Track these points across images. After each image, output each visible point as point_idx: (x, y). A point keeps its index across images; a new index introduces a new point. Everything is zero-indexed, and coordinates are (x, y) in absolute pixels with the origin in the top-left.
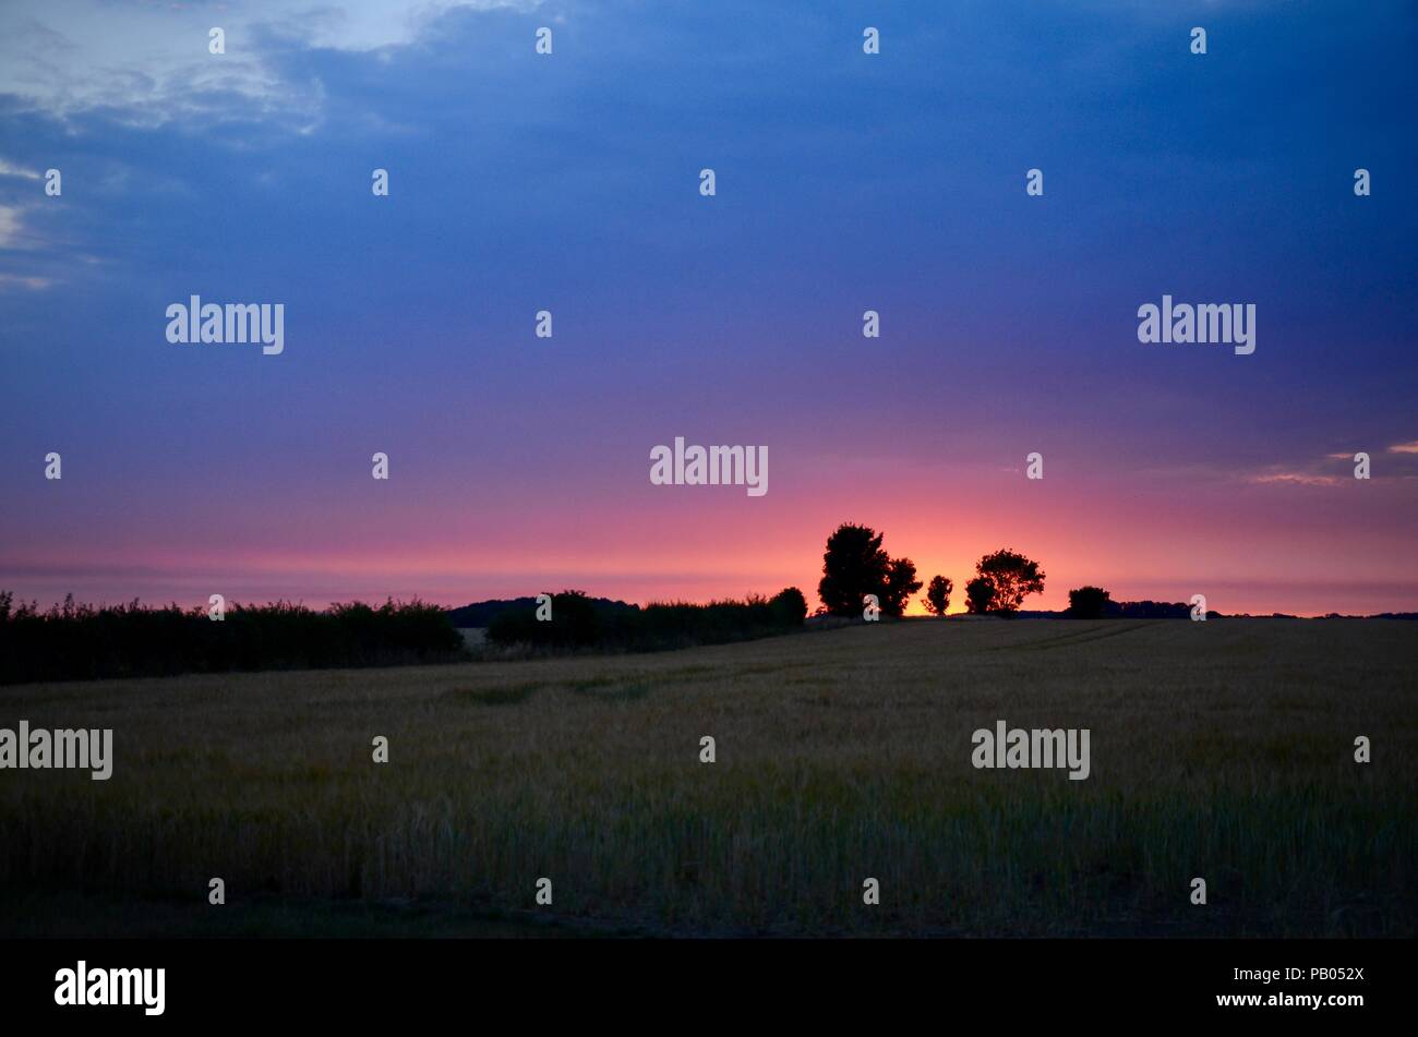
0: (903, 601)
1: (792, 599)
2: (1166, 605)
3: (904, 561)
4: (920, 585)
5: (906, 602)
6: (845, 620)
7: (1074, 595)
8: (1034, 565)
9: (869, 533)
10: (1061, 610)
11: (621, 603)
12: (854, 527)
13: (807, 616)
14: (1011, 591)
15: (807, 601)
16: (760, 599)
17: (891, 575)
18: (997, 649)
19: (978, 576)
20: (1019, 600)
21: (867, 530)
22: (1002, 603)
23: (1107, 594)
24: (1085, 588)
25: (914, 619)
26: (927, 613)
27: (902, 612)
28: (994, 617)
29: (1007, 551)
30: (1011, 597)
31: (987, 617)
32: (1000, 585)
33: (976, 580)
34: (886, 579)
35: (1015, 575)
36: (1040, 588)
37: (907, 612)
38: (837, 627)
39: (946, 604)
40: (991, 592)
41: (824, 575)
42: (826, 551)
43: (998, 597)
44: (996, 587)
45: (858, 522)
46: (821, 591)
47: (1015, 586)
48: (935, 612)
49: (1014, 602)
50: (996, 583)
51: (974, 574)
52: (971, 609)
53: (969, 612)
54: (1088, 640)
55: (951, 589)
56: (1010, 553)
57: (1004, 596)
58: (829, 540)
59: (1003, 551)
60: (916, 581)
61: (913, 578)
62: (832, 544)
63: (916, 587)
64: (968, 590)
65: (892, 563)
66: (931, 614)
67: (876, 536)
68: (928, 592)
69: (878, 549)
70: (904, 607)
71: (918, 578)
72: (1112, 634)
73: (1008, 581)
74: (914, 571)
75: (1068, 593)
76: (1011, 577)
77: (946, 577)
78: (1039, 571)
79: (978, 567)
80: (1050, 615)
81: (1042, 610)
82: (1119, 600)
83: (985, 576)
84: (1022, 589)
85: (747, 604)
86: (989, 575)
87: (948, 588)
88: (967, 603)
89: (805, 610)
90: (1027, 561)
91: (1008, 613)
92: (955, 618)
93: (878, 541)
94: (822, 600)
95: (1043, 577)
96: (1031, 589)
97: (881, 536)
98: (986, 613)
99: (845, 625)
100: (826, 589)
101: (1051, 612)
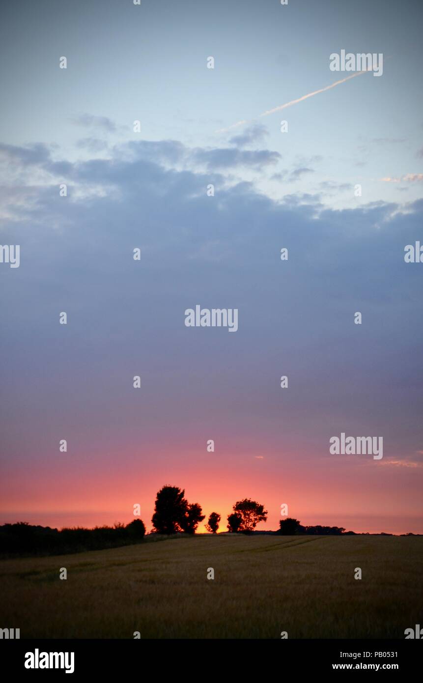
0: (195, 526)
1: (138, 525)
2: (328, 528)
3: (196, 505)
4: (203, 517)
5: (197, 526)
6: (165, 536)
7: (282, 522)
8: (262, 507)
9: (177, 490)
10: (276, 530)
11: (48, 528)
12: (170, 487)
13: (146, 534)
14: (250, 520)
15: (145, 526)
16: (121, 525)
17: (189, 512)
18: (242, 551)
19: (233, 512)
20: (254, 525)
21: (177, 488)
22: (246, 526)
23: (299, 522)
24: (287, 519)
25: (200, 535)
26: (207, 532)
27: (194, 532)
28: (242, 534)
29: (248, 499)
30: (251, 523)
31: (238, 534)
32: (245, 517)
33: (232, 515)
34: (187, 515)
35: (252, 512)
36: (265, 519)
37: (198, 531)
38: (161, 540)
39: (217, 527)
40: (240, 520)
41: (155, 512)
42: (156, 500)
43: (244, 523)
44: (243, 518)
45: (173, 485)
46: (153, 521)
47: (252, 517)
48: (211, 531)
49: (252, 527)
50: (243, 516)
51: (232, 512)
52: (230, 530)
53: (229, 532)
54: (289, 546)
55: (220, 520)
56: (249, 501)
57: (247, 523)
58: (158, 494)
59: (246, 499)
60: (202, 515)
61: (200, 514)
62: (160, 496)
63: (202, 518)
64: (228, 520)
65: (190, 506)
66: (210, 532)
67: (181, 491)
68: (208, 521)
69: (183, 499)
70: (195, 529)
71: (203, 513)
72: (301, 543)
73: (249, 515)
74: (201, 510)
75: (279, 521)
76: (250, 513)
77: (217, 513)
78: (264, 510)
79: (234, 508)
80: (270, 533)
81: (266, 530)
82: (305, 525)
83: (237, 512)
84: (256, 519)
85: (114, 528)
86: (239, 512)
87: (218, 519)
88: (228, 527)
89: (144, 530)
90: (258, 505)
91: (249, 532)
92: (223, 534)
93: (183, 494)
94: (154, 526)
95: (266, 513)
96: (260, 519)
97: (184, 492)
98: (237, 532)
99: (165, 539)
100: (156, 520)
101: (270, 531)
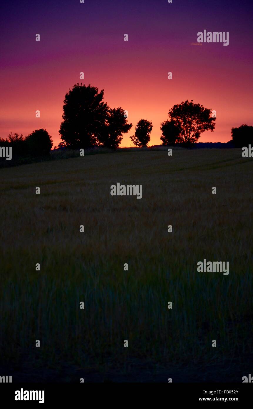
0: (118, 137)
1: (41, 137)
3: (119, 109)
4: (130, 126)
5: (121, 139)
6: (79, 152)
7: (235, 131)
8: (208, 112)
9: (93, 90)
10: (226, 142)
12: (84, 87)
13: (52, 149)
14: (192, 129)
15: (52, 139)
16: (19, 137)
17: (110, 120)
19: (169, 119)
20: (197, 136)
21: (93, 88)
22: (186, 137)
24: (242, 126)
25: (126, 150)
26: (134, 146)
27: (118, 145)
28: (180, 148)
29: (190, 101)
30: (192, 133)
31: (176, 148)
32: (185, 124)
33: (168, 122)
34: (107, 123)
35: (194, 119)
36: (212, 128)
37: (121, 146)
38: (73, 156)
39: (148, 139)
40: (178, 130)
41: (63, 120)
42: (64, 104)
43: (183, 133)
44: (182, 126)
46: (61, 132)
47: (195, 126)
48: (140, 144)
49: (194, 138)
50: (182, 124)
52: (164, 142)
53: (163, 145)
55: (151, 129)
56: (191, 104)
57: (187, 132)
58: (67, 96)
59: (187, 101)
60: (127, 123)
61: (125, 122)
62: (68, 98)
63: (127, 128)
64: (162, 129)
65: (111, 111)
66: (137, 146)
67: (99, 92)
68: (135, 131)
69: (101, 102)
70: (119, 141)
73: (190, 123)
75: (231, 130)
76: (192, 120)
77: (148, 121)
78: (211, 115)
79: (170, 113)
80: (219, 145)
81: (213, 142)
83: (174, 119)
84: (199, 128)
86: (177, 119)
87: (149, 128)
88: (162, 138)
89: (51, 145)
90: (203, 108)
91: (191, 145)
93: (101, 96)
94: (62, 138)
95: (214, 119)
96: (206, 128)
97: (102, 92)
98: (175, 145)
100: (65, 130)
101: (219, 143)
